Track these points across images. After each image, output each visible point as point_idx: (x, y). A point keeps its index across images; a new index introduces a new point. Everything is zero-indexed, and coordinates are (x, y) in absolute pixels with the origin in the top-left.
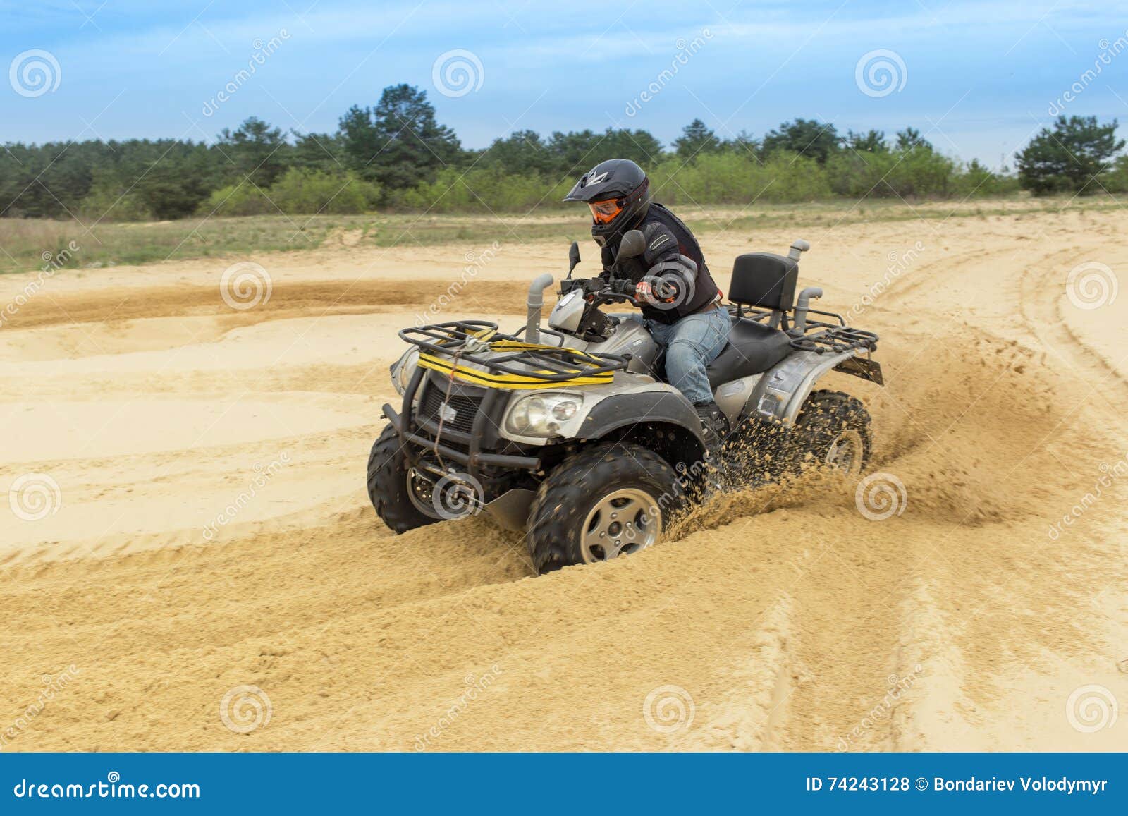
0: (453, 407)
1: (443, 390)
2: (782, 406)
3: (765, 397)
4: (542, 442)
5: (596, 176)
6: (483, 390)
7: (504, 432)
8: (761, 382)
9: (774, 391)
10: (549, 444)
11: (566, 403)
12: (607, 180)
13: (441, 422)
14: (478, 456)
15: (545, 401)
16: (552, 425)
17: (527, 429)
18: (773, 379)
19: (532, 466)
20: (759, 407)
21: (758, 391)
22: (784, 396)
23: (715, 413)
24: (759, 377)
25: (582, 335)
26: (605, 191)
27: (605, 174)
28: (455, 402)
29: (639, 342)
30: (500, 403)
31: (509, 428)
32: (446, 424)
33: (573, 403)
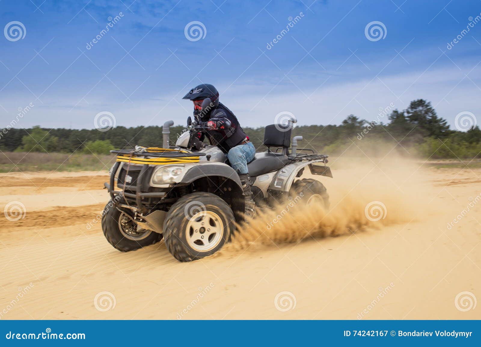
0: (130, 176)
1: (126, 169)
2: (284, 183)
3: (277, 180)
4: (167, 186)
5: (197, 90)
6: (142, 167)
7: (152, 184)
8: (276, 174)
9: (282, 177)
10: (171, 186)
11: (177, 169)
12: (202, 92)
13: (125, 183)
14: (139, 194)
15: (169, 169)
16: (172, 178)
17: (161, 182)
18: (281, 173)
19: (162, 196)
20: (275, 184)
21: (275, 178)
22: (285, 179)
23: (249, 178)
24: (275, 173)
25: (190, 149)
26: (201, 96)
27: (201, 89)
28: (131, 173)
29: (216, 153)
30: (150, 172)
31: (154, 182)
32: (128, 184)
33: (180, 169)
